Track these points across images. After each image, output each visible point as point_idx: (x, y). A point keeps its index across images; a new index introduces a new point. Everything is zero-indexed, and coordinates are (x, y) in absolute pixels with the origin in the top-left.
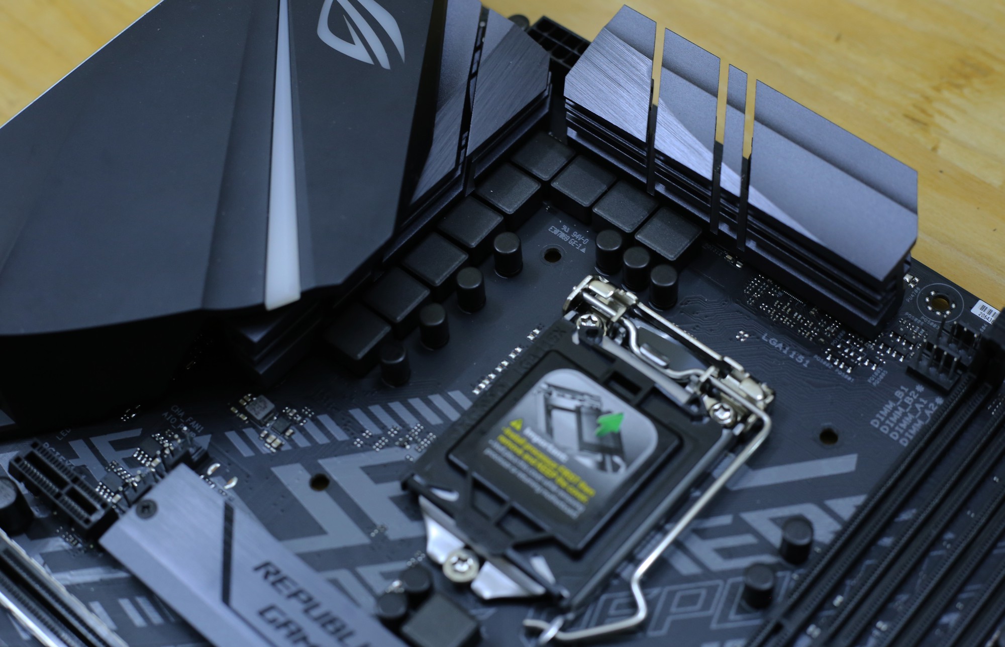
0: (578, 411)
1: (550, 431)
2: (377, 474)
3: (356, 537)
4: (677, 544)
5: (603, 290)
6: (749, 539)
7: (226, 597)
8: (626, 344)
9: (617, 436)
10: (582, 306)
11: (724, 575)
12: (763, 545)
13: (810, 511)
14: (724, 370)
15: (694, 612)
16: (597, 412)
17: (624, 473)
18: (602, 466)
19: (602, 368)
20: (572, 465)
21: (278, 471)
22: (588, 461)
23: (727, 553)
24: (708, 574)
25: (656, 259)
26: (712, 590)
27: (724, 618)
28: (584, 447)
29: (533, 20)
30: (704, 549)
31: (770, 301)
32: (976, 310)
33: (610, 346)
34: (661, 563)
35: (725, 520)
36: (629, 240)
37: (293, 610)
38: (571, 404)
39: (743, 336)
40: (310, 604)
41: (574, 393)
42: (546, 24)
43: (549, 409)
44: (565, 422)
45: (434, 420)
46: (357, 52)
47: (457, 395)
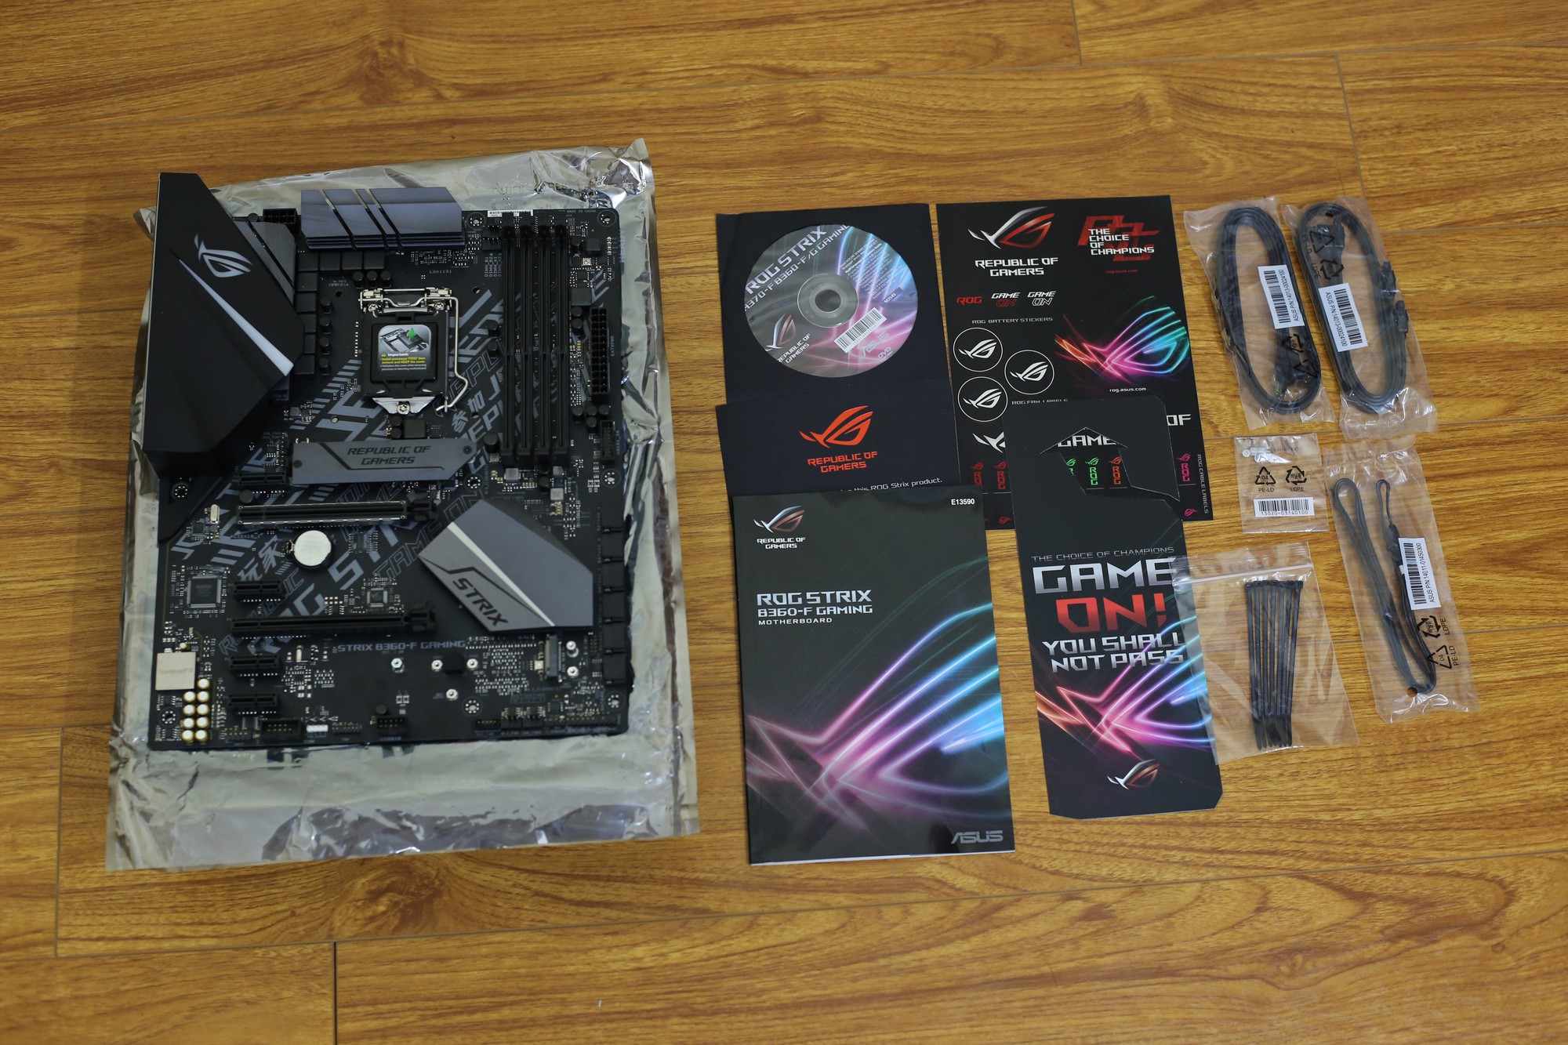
0: (398, 338)
1: (395, 350)
2: (350, 403)
3: (362, 426)
4: (459, 355)
5: (368, 294)
6: (478, 339)
7: (348, 468)
8: (391, 306)
9: (417, 336)
10: (366, 304)
11: (479, 354)
12: (484, 338)
13: (489, 317)
14: (428, 292)
15: (480, 371)
16: (404, 334)
17: (428, 346)
18: (420, 349)
19: (393, 319)
20: (412, 355)
21: (319, 425)
22: (415, 350)
23: (474, 348)
24: (474, 358)
25: (379, 272)
26: (480, 361)
27: (490, 367)
28: (410, 347)
29: (261, 214)
30: (467, 351)
31: (422, 259)
32: (489, 215)
33: (386, 311)
34: (459, 364)
35: (467, 338)
36: (365, 272)
37: (371, 455)
38: (395, 337)
39: (423, 277)
40: (374, 450)
41: (392, 333)
42: (266, 212)
43: (389, 343)
44: (397, 344)
45: (352, 374)
46: (233, 273)
47: (351, 361)
